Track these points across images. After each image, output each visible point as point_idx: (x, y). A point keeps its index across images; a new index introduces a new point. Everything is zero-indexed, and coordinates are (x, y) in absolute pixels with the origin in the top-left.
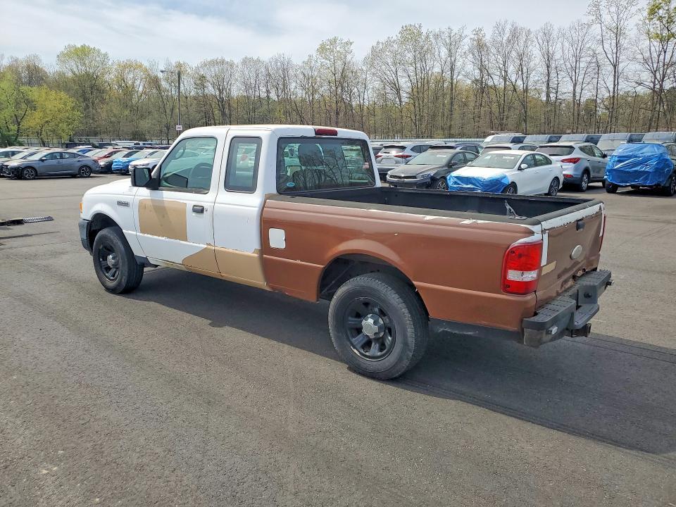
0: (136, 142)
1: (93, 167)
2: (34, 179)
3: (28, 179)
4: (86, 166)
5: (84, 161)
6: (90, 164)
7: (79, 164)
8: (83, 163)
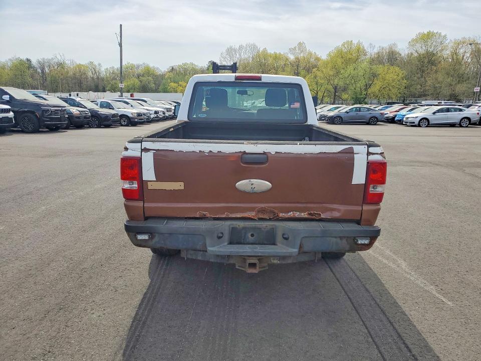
0: (439, 101)
1: (380, 118)
2: (340, 124)
3: (336, 124)
4: (375, 117)
5: (374, 113)
6: (377, 116)
7: (370, 116)
8: (372, 115)
